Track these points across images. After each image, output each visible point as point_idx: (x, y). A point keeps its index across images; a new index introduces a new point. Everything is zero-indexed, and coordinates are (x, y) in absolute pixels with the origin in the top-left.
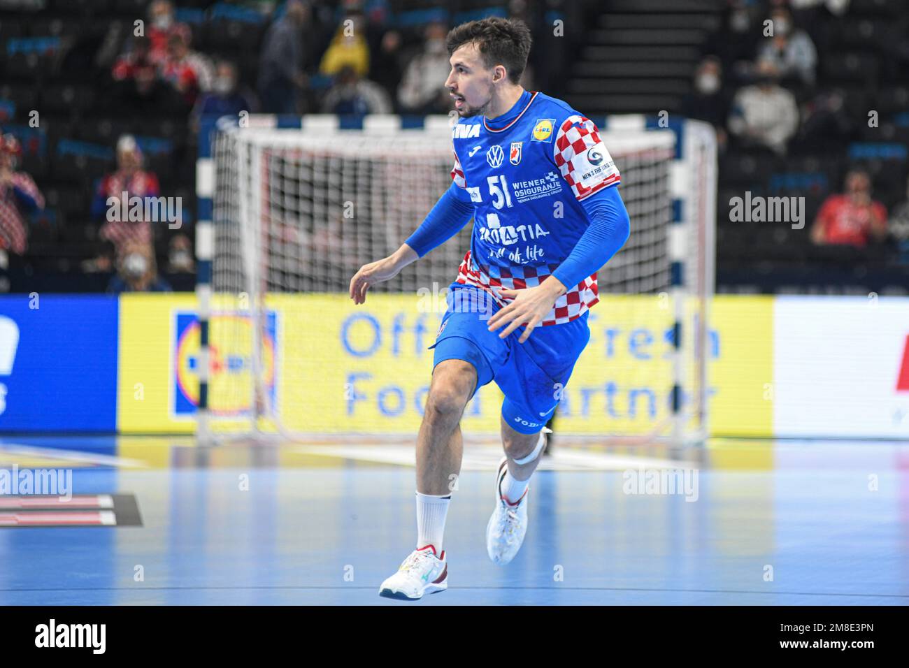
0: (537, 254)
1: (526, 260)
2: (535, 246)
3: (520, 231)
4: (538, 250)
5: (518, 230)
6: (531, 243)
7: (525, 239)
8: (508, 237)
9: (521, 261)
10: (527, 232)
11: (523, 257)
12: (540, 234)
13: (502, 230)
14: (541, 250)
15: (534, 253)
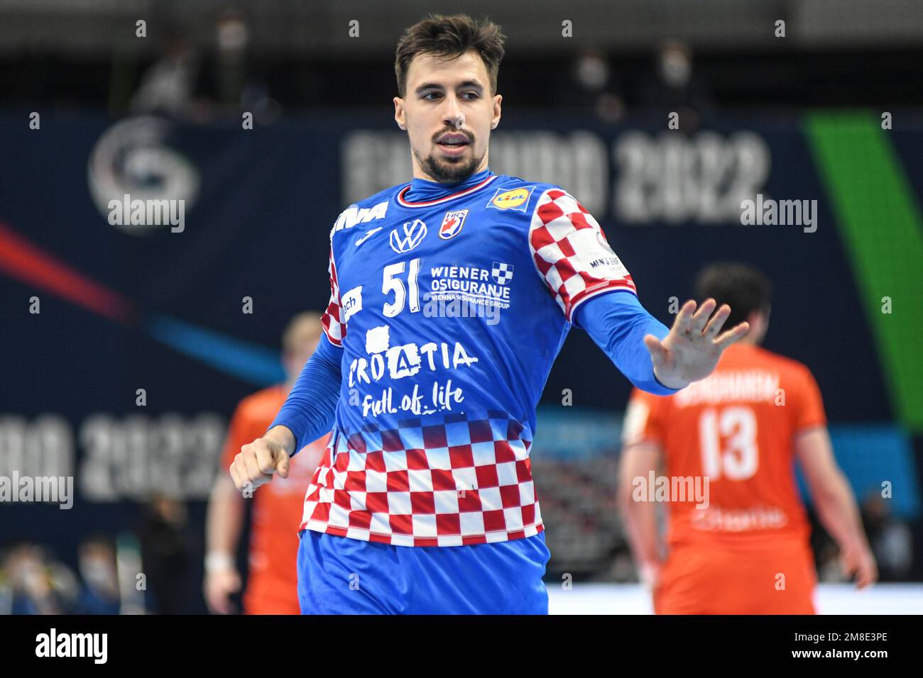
0: (452, 397)
1: (431, 407)
2: (449, 382)
3: (427, 353)
4: (453, 389)
5: (423, 350)
6: (442, 375)
7: (433, 367)
8: (403, 363)
9: (422, 410)
10: (438, 354)
11: (426, 401)
12: (462, 361)
13: (393, 354)
14: (459, 392)
15: (446, 396)
